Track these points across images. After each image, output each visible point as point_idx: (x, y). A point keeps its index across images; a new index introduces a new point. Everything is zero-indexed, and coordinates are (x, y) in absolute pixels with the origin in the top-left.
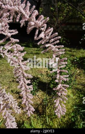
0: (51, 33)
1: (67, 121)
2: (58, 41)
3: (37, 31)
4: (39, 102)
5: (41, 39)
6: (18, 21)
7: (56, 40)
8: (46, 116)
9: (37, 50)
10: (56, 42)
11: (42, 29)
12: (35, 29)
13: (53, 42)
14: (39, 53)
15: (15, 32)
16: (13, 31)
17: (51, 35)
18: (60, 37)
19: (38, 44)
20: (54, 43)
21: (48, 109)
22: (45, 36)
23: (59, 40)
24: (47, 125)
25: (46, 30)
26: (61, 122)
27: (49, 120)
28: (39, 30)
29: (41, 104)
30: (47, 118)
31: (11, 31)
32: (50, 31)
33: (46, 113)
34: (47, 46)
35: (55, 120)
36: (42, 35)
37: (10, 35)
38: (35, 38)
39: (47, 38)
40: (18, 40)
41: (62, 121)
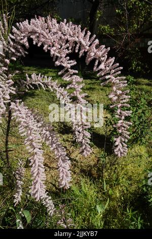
0: (112, 63)
1: (135, 191)
2: (120, 72)
3: (97, 61)
4: (92, 163)
5: (101, 70)
6: (77, 51)
7: (117, 71)
8: (103, 181)
9: (91, 83)
10: (117, 73)
11: (102, 59)
12: (94, 60)
13: (115, 73)
14: (94, 88)
15: (74, 63)
16: (72, 61)
17: (112, 65)
18: (122, 68)
19: (98, 75)
20: (115, 75)
21: (106, 172)
22: (106, 67)
23: (121, 70)
24: (104, 193)
25: (107, 60)
26: (125, 191)
27: (106, 187)
28: (99, 60)
29: (95, 165)
30: (105, 184)
31: (70, 62)
32: (111, 62)
33: (102, 177)
34: (107, 77)
35: (116, 188)
36: (102, 66)
37: (69, 66)
38: (95, 68)
39: (108, 68)
40: (77, 72)
41: (127, 190)
